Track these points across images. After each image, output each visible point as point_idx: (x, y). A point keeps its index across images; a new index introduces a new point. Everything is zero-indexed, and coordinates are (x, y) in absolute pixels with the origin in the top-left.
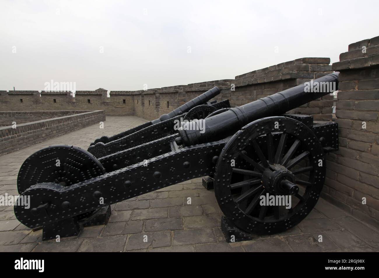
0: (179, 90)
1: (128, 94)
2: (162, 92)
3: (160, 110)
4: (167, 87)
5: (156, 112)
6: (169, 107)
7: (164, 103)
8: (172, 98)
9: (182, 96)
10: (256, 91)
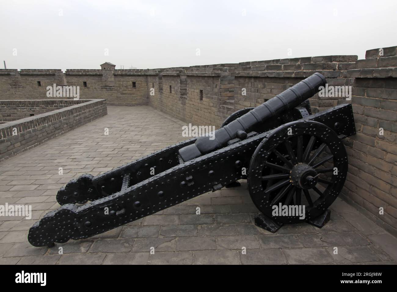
0: (222, 72)
1: (139, 73)
2: (191, 75)
3: (187, 101)
4: (199, 66)
5: (181, 105)
6: (204, 99)
7: (194, 92)
8: (209, 86)
9: (226, 83)
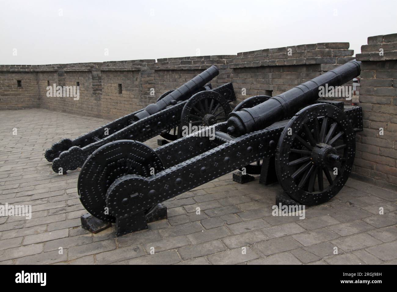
0: (142, 67)
1: (27, 70)
2: (108, 70)
3: (102, 97)
4: (115, 62)
5: (95, 102)
6: (123, 92)
7: (111, 86)
8: (128, 80)
9: (146, 76)
10: (271, 74)
